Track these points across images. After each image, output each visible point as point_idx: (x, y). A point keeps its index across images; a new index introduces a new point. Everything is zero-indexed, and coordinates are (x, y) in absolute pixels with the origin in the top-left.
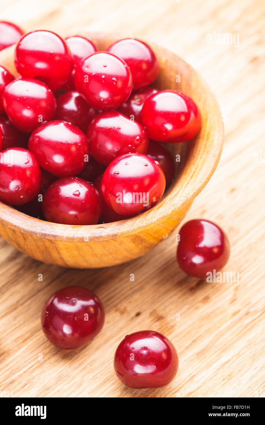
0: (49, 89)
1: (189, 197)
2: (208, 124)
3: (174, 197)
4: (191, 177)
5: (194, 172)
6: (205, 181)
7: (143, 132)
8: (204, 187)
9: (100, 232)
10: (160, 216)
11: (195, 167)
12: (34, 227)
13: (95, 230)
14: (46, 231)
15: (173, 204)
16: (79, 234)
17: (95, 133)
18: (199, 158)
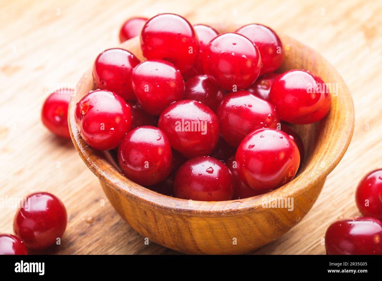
0: (178, 70)
1: (325, 171)
2: (338, 104)
3: (309, 171)
4: (325, 153)
5: (328, 149)
6: (340, 156)
7: (275, 110)
8: (339, 162)
9: (236, 205)
10: (297, 189)
11: (328, 145)
12: (169, 202)
13: (231, 204)
14: (181, 206)
15: (309, 178)
16: (215, 208)
17: (225, 112)
18: (331, 136)
